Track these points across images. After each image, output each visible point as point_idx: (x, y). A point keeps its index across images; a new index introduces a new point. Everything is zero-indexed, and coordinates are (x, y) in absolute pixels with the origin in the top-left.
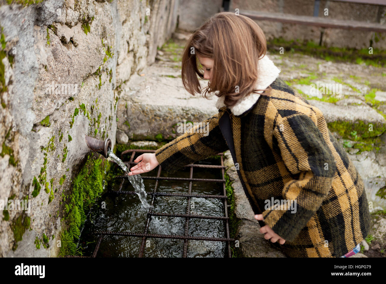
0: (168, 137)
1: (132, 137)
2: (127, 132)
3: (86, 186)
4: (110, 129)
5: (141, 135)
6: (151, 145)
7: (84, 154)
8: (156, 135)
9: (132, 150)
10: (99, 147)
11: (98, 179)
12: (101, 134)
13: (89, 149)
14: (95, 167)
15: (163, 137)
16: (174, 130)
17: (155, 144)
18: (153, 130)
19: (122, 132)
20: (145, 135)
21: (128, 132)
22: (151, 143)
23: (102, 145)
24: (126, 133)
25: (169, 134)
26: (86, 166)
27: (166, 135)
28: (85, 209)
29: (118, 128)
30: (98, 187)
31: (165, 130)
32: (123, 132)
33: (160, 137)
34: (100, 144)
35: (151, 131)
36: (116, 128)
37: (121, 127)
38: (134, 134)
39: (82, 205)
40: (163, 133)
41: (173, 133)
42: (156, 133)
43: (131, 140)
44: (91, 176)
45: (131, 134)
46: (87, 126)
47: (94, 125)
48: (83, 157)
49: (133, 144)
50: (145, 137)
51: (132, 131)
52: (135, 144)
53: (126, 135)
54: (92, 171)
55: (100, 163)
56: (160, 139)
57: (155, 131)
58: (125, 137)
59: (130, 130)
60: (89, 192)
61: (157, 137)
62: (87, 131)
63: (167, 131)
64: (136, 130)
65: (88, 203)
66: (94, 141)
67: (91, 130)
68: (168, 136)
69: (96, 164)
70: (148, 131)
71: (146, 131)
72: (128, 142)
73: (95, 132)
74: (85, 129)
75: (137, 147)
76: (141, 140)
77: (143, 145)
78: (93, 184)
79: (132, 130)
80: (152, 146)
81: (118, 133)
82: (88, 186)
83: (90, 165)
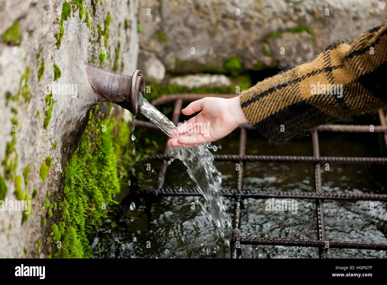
0: (255, 66)
1: (173, 67)
2: (161, 55)
3: (87, 181)
4: (128, 49)
5: (194, 61)
6: (215, 83)
7: (85, 107)
8: (226, 61)
9: (173, 97)
10: (118, 91)
11: (110, 163)
12: (111, 61)
13: (96, 97)
14: (103, 137)
15: (243, 65)
16: (267, 47)
17: (224, 80)
18: (219, 49)
19: (150, 57)
20: (203, 61)
21: (164, 56)
22: (214, 79)
23: (125, 86)
24: (159, 57)
25: (255, 58)
26: (87, 134)
27: (250, 61)
28: (88, 231)
29: (141, 48)
30: (111, 182)
31: (247, 49)
32: (153, 55)
33: (236, 64)
34: (120, 84)
35: (215, 52)
36: (137, 47)
37: (148, 45)
38: (177, 60)
39: (83, 224)
40: (242, 56)
41: (265, 53)
42: (225, 55)
43: (171, 74)
44: (96, 158)
45: (171, 59)
46: (86, 44)
47: (98, 41)
48: (84, 113)
49: (176, 83)
50: (203, 65)
51: (172, 54)
52: (180, 81)
53: (158, 62)
54: (97, 146)
55: (111, 127)
56: (236, 69)
57: (224, 51)
58: (158, 67)
59: (167, 50)
60: (93, 193)
61: (230, 65)
62: (85, 56)
63: (252, 50)
64: (180, 49)
65: (93, 217)
66: (107, 78)
67: (94, 52)
68: (255, 62)
69: (105, 130)
70: (209, 50)
71: (204, 52)
72: (165, 79)
73: (101, 58)
74: (82, 49)
75: (184, 90)
76: (192, 73)
77: (198, 85)
78: (101, 175)
79: (172, 50)
80: (219, 85)
81: (142, 59)
82: (91, 180)
83: (92, 133)
